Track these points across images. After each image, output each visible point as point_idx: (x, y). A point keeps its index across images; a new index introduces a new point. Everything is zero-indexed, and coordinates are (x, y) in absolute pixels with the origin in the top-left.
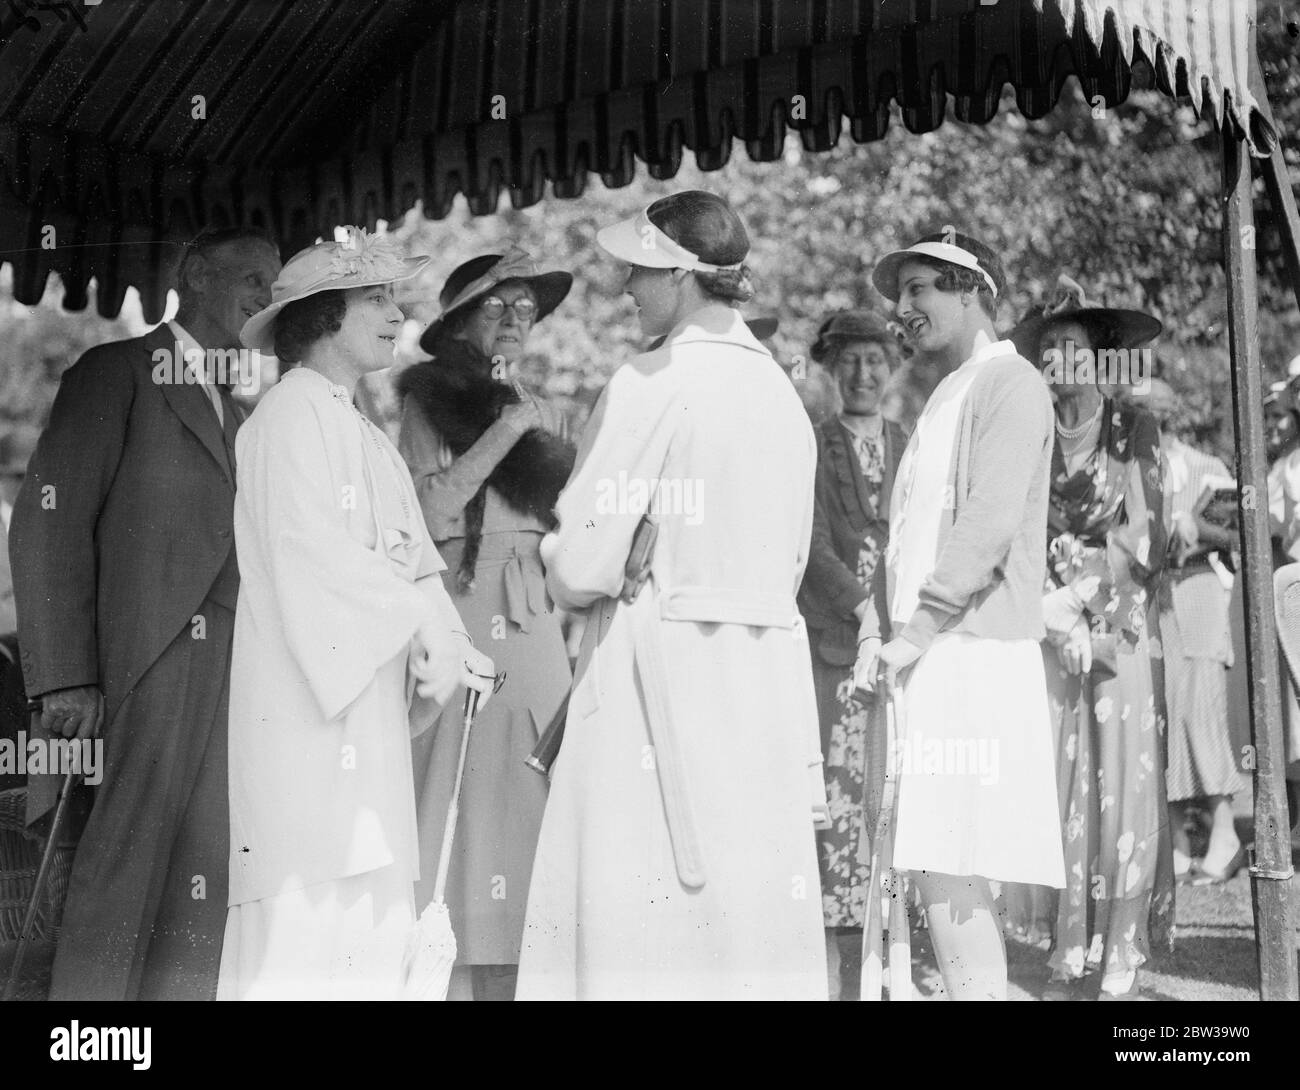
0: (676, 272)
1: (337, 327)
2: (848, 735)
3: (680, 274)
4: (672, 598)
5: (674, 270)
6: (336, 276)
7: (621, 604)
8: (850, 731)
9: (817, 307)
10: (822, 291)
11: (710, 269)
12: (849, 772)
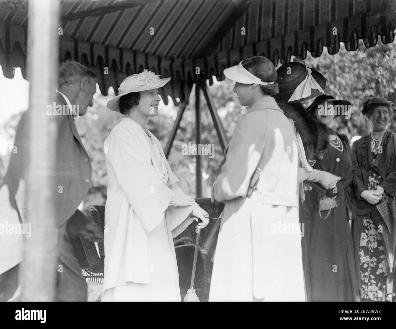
0: (253, 85)
1: (137, 104)
2: (368, 236)
3: (255, 85)
4: (265, 196)
5: (252, 84)
6: (137, 87)
7: (247, 198)
8: (369, 235)
9: (362, 95)
10: (364, 90)
11: (265, 84)
12: (369, 249)
